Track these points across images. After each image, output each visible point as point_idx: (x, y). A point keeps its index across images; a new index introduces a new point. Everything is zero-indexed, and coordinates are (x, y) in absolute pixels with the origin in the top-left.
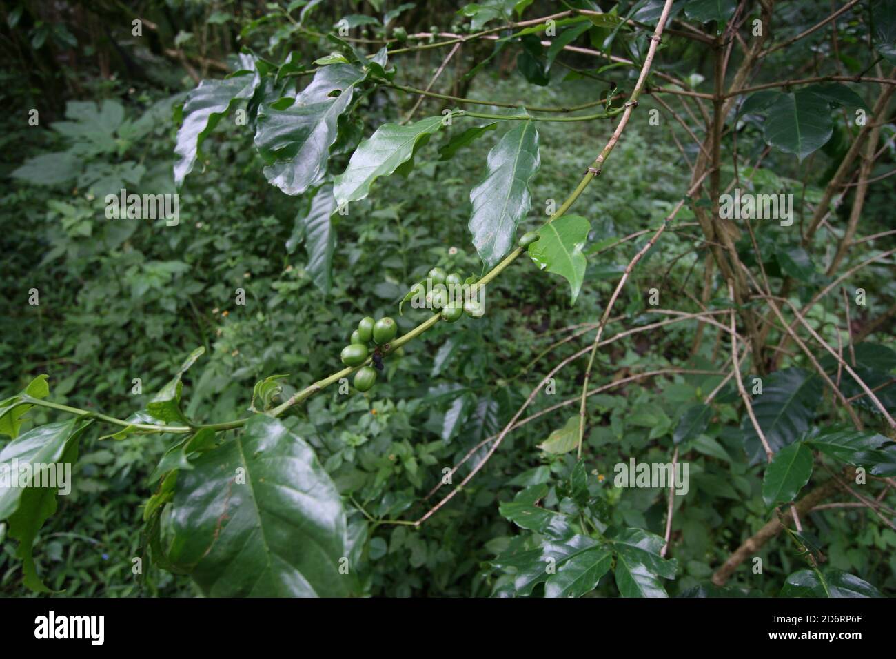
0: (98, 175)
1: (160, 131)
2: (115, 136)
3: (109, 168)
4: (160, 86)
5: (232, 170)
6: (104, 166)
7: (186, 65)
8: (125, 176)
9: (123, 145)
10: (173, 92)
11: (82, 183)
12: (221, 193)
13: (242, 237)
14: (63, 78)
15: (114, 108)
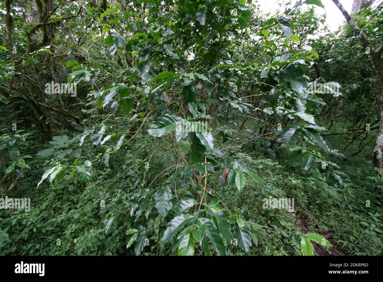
0: (60, 153)
1: (77, 142)
2: (65, 144)
3: (63, 151)
4: (78, 131)
5: (95, 150)
6: (61, 151)
7: (85, 126)
8: (66, 153)
9: (67, 146)
10: (81, 132)
11: (55, 155)
12: (92, 155)
13: (96, 166)
14: (51, 131)
15: (66, 137)
